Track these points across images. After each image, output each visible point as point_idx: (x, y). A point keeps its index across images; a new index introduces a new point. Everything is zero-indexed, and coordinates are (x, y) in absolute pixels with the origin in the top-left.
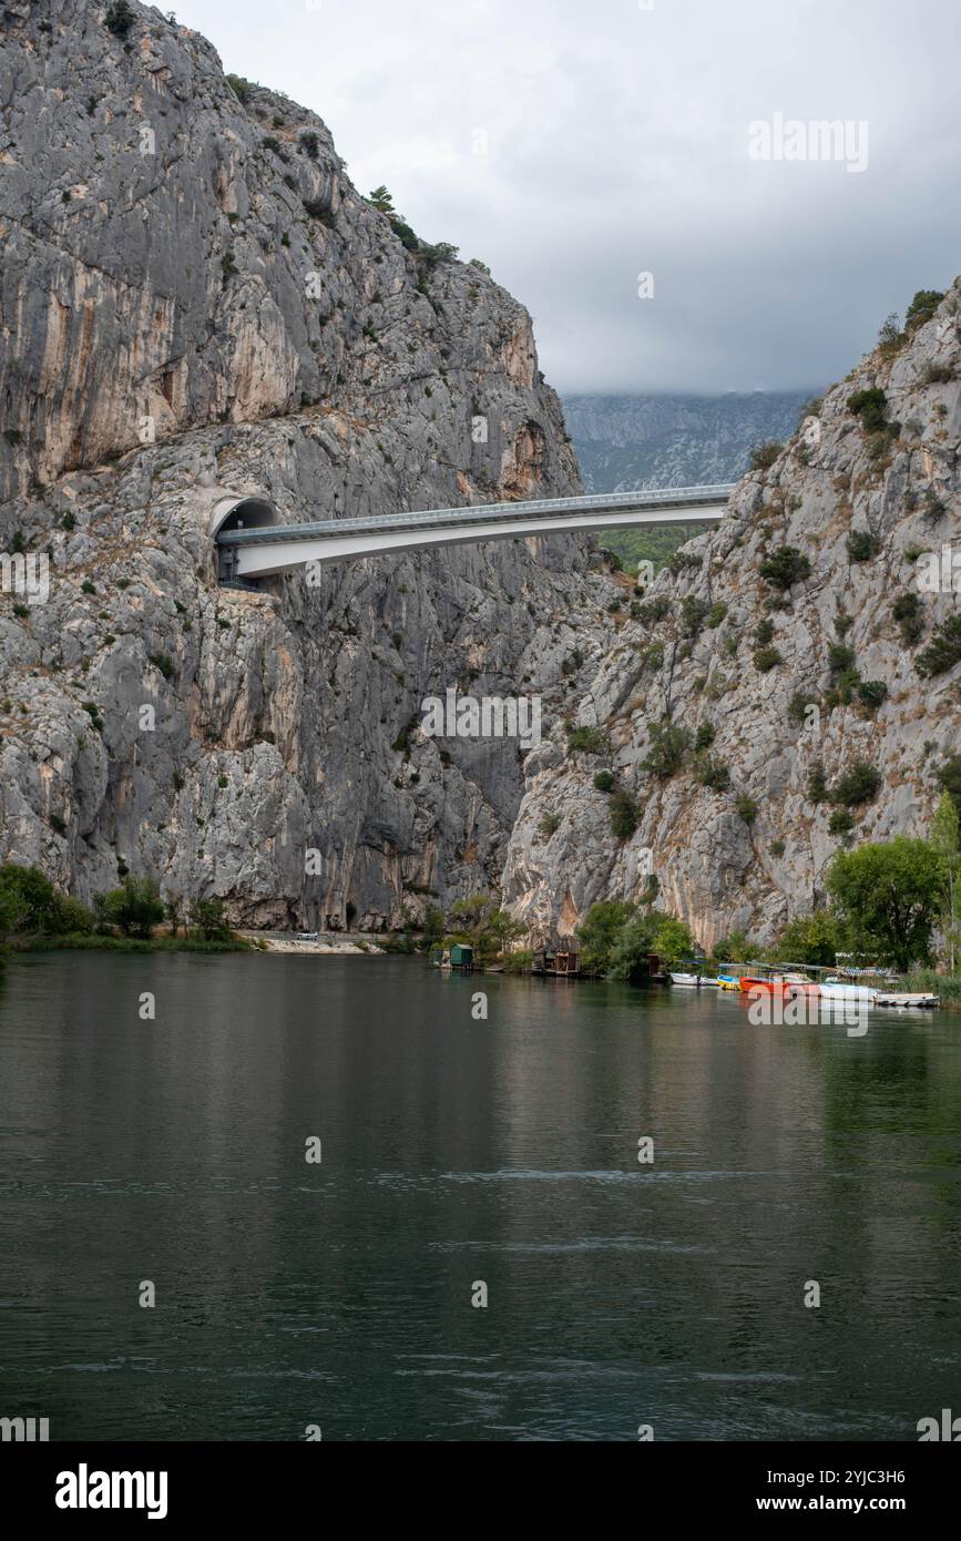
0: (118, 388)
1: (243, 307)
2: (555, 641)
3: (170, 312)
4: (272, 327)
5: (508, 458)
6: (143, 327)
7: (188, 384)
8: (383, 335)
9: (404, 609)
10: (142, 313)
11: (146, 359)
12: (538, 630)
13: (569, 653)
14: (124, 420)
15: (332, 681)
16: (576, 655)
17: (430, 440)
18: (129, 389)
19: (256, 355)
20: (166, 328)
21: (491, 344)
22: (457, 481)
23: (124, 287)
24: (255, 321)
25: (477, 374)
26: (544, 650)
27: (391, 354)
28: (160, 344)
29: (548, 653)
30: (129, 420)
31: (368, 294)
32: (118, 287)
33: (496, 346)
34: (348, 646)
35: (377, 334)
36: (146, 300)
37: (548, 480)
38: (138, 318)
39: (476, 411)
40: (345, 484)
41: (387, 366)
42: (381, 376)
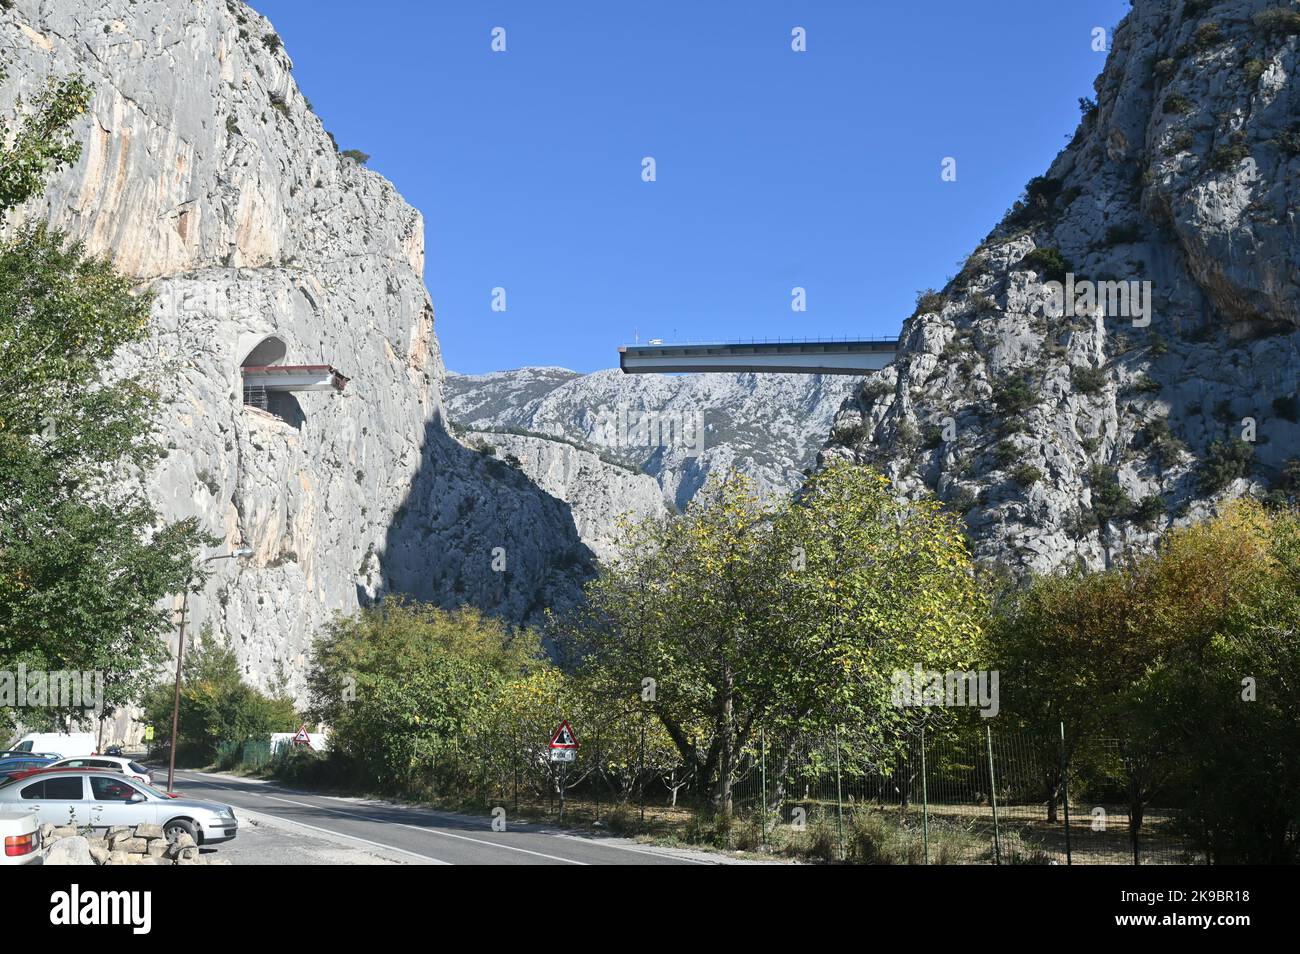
0: (145, 218)
1: (245, 164)
3: (190, 156)
4: (268, 187)
5: (415, 332)
6: (168, 165)
7: (200, 225)
8: (326, 215)
9: (364, 449)
10: (168, 153)
11: (169, 197)
13: (462, 499)
14: (149, 249)
15: (327, 509)
17: (368, 308)
18: (155, 220)
19: (256, 209)
20: (186, 170)
21: (399, 237)
22: (384, 346)
23: (153, 124)
24: (256, 179)
25: (389, 260)
27: (333, 232)
28: (181, 184)
30: (153, 250)
31: (313, 178)
32: (148, 123)
33: (401, 240)
34: (336, 477)
35: (321, 214)
36: (172, 139)
38: (164, 154)
39: (390, 290)
40: (325, 334)
41: (333, 241)
42: (330, 249)
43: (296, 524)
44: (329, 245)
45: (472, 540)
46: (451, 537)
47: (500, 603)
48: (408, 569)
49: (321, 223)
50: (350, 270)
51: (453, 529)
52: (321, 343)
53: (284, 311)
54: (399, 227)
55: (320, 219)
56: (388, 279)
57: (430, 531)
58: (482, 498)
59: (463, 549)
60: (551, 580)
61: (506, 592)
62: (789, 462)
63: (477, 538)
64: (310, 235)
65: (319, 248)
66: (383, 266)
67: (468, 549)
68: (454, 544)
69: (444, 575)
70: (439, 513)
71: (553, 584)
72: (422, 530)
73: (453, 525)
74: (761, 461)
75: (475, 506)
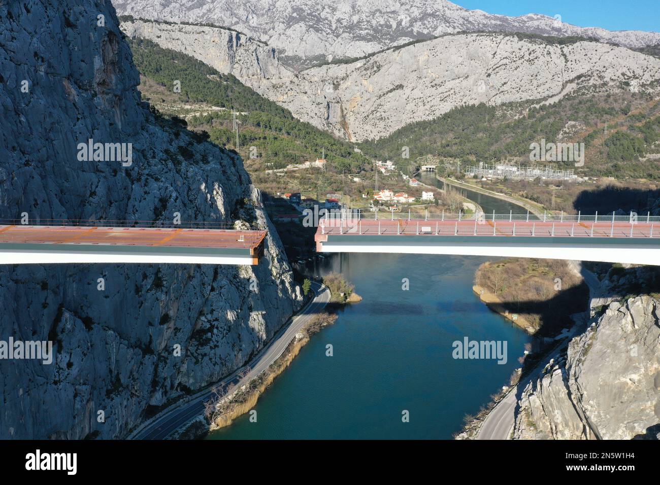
2: (146, 193)
5: (98, 63)
12: (133, 186)
13: (157, 200)
16: (161, 200)
22: (63, 86)
26: (140, 201)
29: (144, 203)
37: (122, 72)
47: (193, 277)
58: (174, 195)
62: (329, 31)
74: (316, 30)
75: (168, 205)
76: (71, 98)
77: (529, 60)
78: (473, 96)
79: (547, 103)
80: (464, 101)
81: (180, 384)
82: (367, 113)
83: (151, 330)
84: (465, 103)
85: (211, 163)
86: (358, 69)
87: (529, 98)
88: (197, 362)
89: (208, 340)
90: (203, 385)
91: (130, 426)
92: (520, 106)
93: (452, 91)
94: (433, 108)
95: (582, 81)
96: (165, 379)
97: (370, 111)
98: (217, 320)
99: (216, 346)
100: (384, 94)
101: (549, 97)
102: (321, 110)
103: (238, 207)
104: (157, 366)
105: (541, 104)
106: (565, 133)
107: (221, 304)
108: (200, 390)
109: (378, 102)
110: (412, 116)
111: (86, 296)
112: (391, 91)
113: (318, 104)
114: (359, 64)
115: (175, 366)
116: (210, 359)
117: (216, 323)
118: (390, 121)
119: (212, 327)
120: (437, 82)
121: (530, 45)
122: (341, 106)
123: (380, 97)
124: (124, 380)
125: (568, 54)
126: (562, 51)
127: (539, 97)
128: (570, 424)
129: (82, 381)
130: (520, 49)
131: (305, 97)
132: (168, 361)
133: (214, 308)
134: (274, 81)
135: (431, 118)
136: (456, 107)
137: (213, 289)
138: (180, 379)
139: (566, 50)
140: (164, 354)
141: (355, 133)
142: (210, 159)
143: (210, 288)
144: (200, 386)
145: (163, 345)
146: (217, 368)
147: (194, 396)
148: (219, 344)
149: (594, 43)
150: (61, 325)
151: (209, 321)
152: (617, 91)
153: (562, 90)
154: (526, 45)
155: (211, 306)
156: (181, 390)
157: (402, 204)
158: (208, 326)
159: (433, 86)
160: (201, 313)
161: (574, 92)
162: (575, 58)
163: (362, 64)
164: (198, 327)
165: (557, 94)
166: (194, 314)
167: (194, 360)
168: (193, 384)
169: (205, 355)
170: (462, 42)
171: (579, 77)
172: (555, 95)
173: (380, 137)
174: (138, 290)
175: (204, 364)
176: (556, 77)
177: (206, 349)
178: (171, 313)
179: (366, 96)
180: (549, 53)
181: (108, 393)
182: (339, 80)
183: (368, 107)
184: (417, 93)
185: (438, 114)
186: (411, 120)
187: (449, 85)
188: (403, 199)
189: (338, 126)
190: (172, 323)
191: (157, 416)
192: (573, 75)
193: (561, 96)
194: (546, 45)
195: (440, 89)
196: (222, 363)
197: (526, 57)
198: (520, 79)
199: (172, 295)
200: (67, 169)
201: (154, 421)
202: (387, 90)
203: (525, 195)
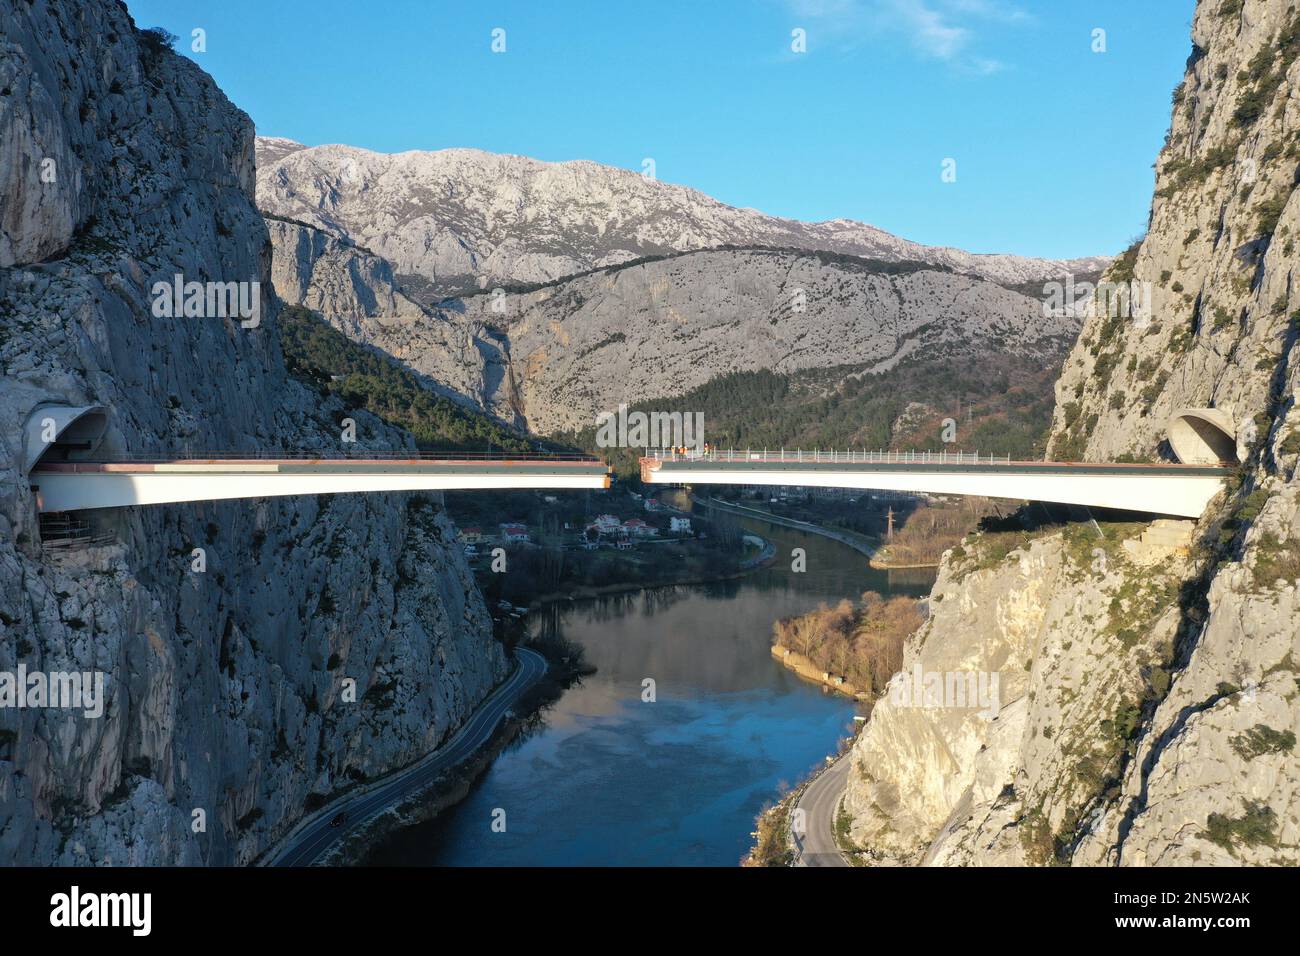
1: (7, 92)
4: (49, 127)
8: (131, 136)
19: (31, 169)
21: (226, 154)
24: (27, 116)
25: (216, 187)
27: (143, 162)
31: (107, 81)
33: (229, 156)
35: (125, 135)
39: (221, 230)
40: (154, 348)
41: (144, 178)
42: (142, 191)
43: (146, 712)
44: (140, 183)
45: (336, 539)
46: (312, 544)
47: (369, 604)
48: (271, 614)
49: (125, 148)
50: (172, 217)
51: (316, 531)
52: (151, 369)
53: (93, 337)
54: (225, 140)
55: (123, 143)
56: (216, 214)
57: (290, 545)
59: (328, 553)
60: (412, 542)
61: (374, 589)
62: (481, 233)
63: (341, 536)
64: (111, 170)
65: (126, 192)
66: (209, 196)
67: (333, 553)
68: (317, 550)
69: (309, 595)
70: (297, 515)
71: (413, 547)
72: (283, 550)
73: (314, 525)
74: (456, 230)
76: (229, 331)
77: (840, 299)
78: (748, 357)
79: (874, 371)
80: (733, 364)
81: (349, 767)
82: (559, 384)
83: (315, 677)
84: (735, 368)
85: (378, 438)
86: (543, 303)
87: (842, 362)
88: (375, 734)
89: (389, 703)
90: (383, 770)
91: (292, 817)
92: (830, 375)
93: (712, 348)
94: (679, 377)
95: (929, 336)
96: (331, 756)
97: (564, 380)
98: (400, 672)
99: (402, 712)
100: (590, 350)
101: (876, 361)
102: (474, 376)
103: (412, 510)
104: (322, 734)
105: (864, 373)
106: (906, 422)
107: (406, 648)
108: (379, 777)
109: (580, 363)
110: (641, 390)
111: (248, 609)
112: (603, 344)
113: (468, 365)
114: (542, 295)
115: (346, 735)
116: (394, 730)
117: (400, 677)
118: (601, 398)
119: (395, 682)
120: (686, 330)
121: (840, 273)
122: (511, 369)
123: (583, 354)
124: (290, 740)
125: (903, 290)
126: (894, 285)
127: (859, 361)
128: (913, 750)
129: (256, 723)
130: (825, 280)
131: (443, 352)
132: (337, 727)
133: (395, 654)
134: (383, 321)
135: (675, 393)
136: (720, 376)
137: (394, 626)
138: (351, 760)
139: (899, 282)
140: (332, 716)
141: (536, 420)
142: (375, 433)
143: (390, 622)
144: (379, 772)
145: (330, 702)
146: (404, 744)
147: (372, 786)
148: (406, 708)
149: (944, 274)
150: (231, 640)
151: (389, 674)
152: (985, 353)
153: (897, 349)
154: (834, 273)
155: (392, 651)
156: (351, 778)
157: (638, 537)
158: (389, 681)
159: (678, 338)
160: (378, 663)
161: (917, 353)
162: (914, 297)
163: (548, 295)
164: (373, 683)
165: (890, 357)
166: (371, 659)
167: (371, 730)
168: (370, 767)
169: (386, 723)
170: (727, 263)
171: (923, 329)
172: (886, 358)
173: (585, 427)
174: (302, 613)
175: (386, 737)
176: (885, 327)
177: (388, 714)
178: (343, 654)
179: (557, 352)
180: (872, 288)
181: (274, 755)
182: (505, 323)
183: (562, 373)
184: (650, 350)
185: (687, 387)
186: (640, 396)
187: (707, 336)
188: (640, 528)
189: (506, 405)
190: (343, 668)
191: (324, 809)
192: (914, 326)
193: (895, 360)
194: (868, 274)
195: (691, 344)
196: (410, 738)
197: (836, 293)
198: (827, 329)
199: (344, 626)
200: (234, 428)
201: (319, 816)
202: (595, 342)
203: (844, 523)
